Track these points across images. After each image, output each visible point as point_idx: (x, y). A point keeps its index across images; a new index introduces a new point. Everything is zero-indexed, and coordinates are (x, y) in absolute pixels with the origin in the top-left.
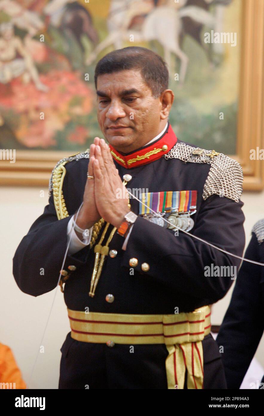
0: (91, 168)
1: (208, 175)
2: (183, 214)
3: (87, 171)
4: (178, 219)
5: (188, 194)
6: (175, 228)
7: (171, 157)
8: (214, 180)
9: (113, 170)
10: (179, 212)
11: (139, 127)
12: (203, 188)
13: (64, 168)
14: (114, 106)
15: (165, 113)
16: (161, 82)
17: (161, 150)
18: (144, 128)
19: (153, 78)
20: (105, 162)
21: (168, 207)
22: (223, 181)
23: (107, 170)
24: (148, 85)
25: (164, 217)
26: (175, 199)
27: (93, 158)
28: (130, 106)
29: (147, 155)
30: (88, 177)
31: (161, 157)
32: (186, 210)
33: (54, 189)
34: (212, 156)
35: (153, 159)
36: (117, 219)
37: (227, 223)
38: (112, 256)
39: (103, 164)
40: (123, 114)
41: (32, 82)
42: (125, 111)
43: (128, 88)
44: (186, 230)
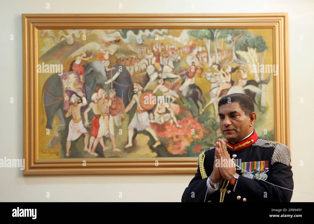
0: (217, 154)
1: (274, 153)
2: (262, 172)
3: (215, 155)
4: (260, 174)
5: (264, 162)
6: (258, 179)
7: (255, 145)
8: (277, 155)
9: (227, 154)
10: (260, 171)
11: (238, 130)
12: (271, 159)
13: (204, 154)
14: (226, 119)
15: (252, 124)
16: (249, 108)
17: (250, 142)
18: (241, 130)
19: (245, 107)
20: (223, 150)
21: (255, 169)
22: (281, 156)
23: (224, 154)
24: (243, 110)
25: (253, 174)
26: (258, 165)
27: (217, 148)
28: (234, 120)
29: (244, 145)
30: (215, 157)
31: (250, 146)
32: (264, 170)
33: (200, 164)
34: (275, 144)
35: (247, 146)
36: (230, 177)
37: (284, 177)
38: (228, 193)
39: (222, 151)
40: (231, 123)
41: (174, 123)
42: (231, 122)
43: (232, 111)
44: (264, 180)
